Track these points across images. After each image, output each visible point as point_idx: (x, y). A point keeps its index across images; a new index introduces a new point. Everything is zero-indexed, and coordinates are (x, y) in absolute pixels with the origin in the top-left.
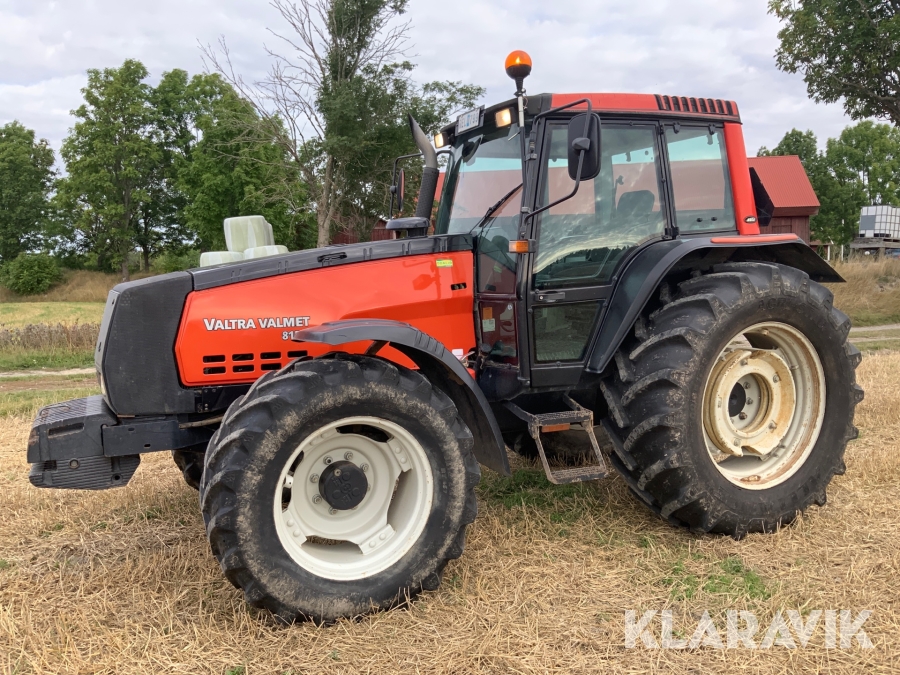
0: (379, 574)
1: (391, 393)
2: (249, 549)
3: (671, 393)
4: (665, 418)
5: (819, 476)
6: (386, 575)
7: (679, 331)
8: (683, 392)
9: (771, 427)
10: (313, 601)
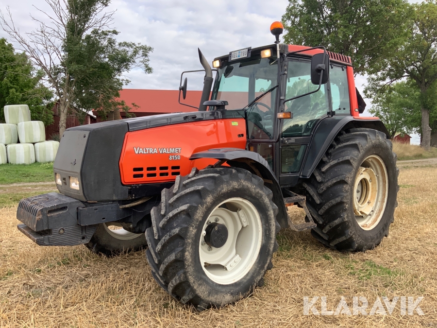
0: (241, 280)
1: (249, 185)
2: (190, 270)
3: (345, 187)
4: (343, 198)
5: (387, 223)
6: (244, 280)
7: (347, 158)
8: (349, 186)
9: (368, 203)
10: (215, 296)
